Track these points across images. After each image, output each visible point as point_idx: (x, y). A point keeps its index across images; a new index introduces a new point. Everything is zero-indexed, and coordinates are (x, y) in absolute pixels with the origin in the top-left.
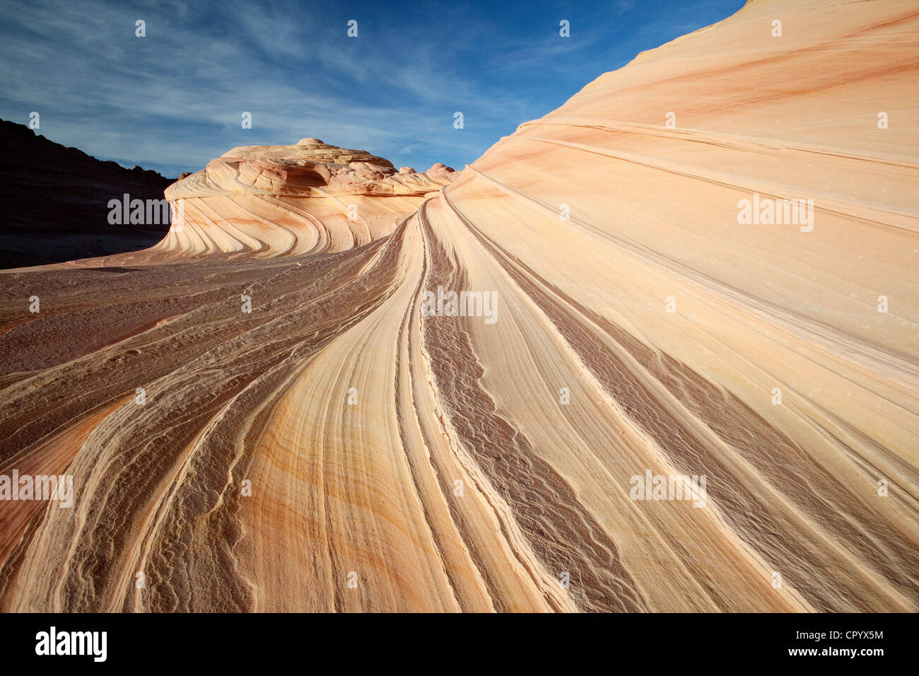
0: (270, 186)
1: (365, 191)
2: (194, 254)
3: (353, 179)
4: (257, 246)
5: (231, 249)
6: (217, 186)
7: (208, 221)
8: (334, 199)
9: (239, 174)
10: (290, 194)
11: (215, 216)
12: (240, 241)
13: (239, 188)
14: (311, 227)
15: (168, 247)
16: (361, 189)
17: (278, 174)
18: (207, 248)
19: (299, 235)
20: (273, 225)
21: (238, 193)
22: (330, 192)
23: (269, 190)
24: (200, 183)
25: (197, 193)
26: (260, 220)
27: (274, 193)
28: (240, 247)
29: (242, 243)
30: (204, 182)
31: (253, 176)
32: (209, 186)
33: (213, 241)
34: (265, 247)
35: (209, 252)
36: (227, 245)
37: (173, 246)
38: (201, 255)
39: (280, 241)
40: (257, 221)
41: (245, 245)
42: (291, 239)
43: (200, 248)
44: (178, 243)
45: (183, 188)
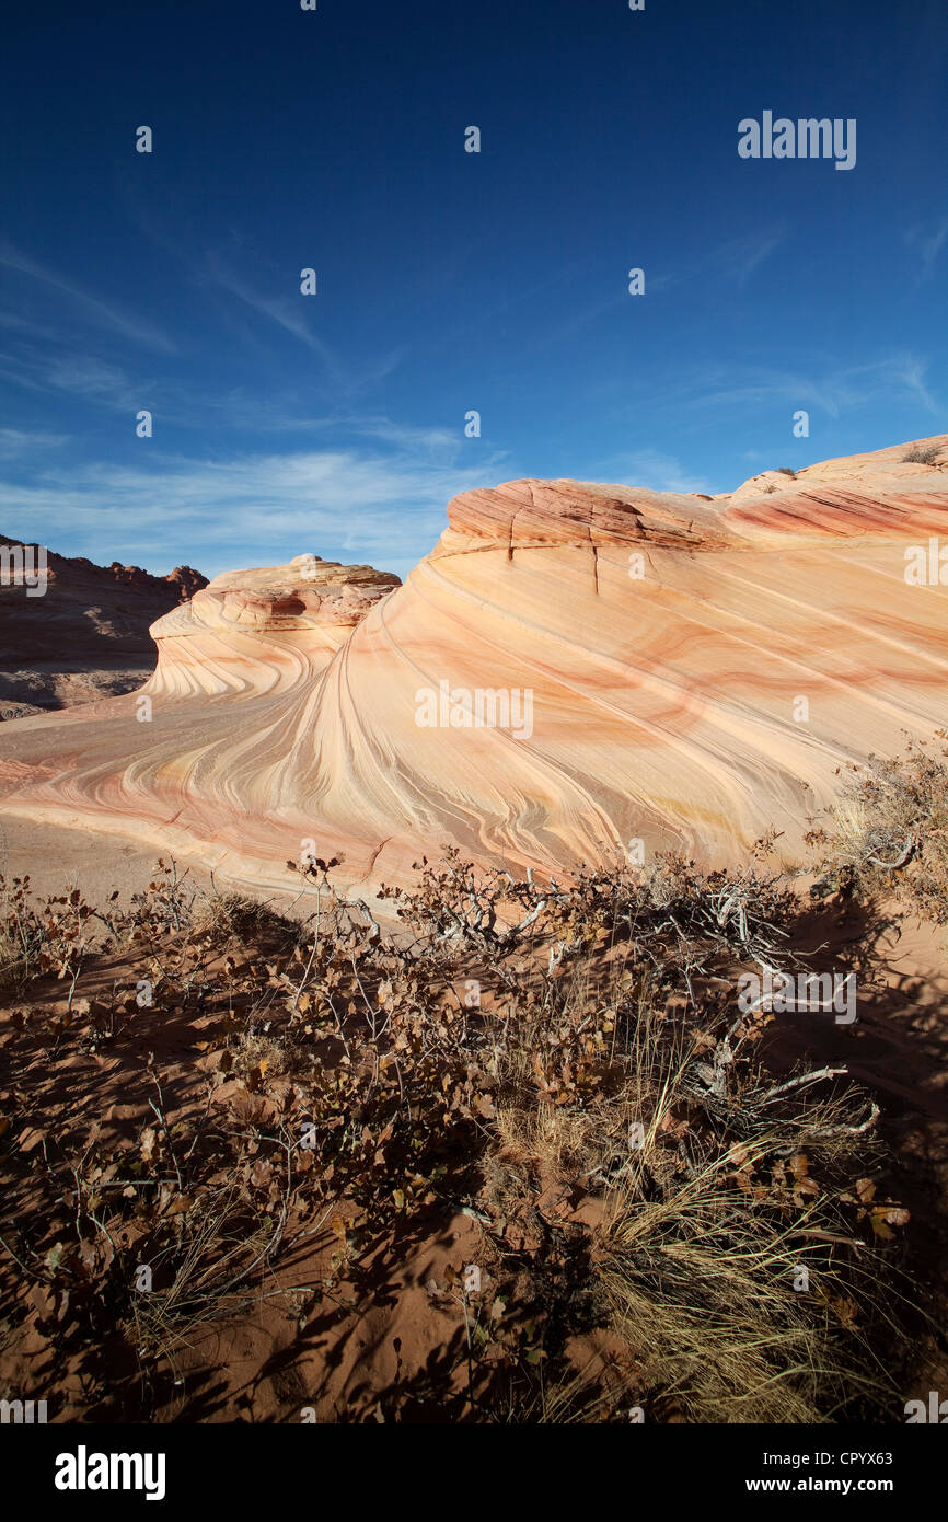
0: (254, 621)
1: (351, 622)
2: (178, 698)
3: (338, 610)
4: (241, 686)
5: (215, 691)
6: (202, 622)
7: (194, 661)
8: (320, 630)
9: (223, 608)
10: (276, 627)
11: (200, 656)
12: (224, 681)
13: (224, 625)
14: (296, 663)
15: (155, 689)
16: (346, 618)
17: (263, 606)
18: (193, 690)
19: (283, 672)
20: (258, 663)
21: (221, 630)
22: (318, 622)
23: (252, 625)
24: (185, 619)
25: (182, 631)
26: (244, 657)
27: (258, 628)
28: (224, 688)
29: (227, 683)
30: (189, 617)
31: (237, 609)
32: (194, 623)
33: (198, 682)
34: (249, 687)
35: (194, 694)
36: (213, 686)
37: (159, 689)
38: (185, 699)
39: (264, 678)
40: (241, 659)
41: (229, 685)
42: (274, 676)
43: (185, 690)
44: (165, 685)
45: (167, 625)
